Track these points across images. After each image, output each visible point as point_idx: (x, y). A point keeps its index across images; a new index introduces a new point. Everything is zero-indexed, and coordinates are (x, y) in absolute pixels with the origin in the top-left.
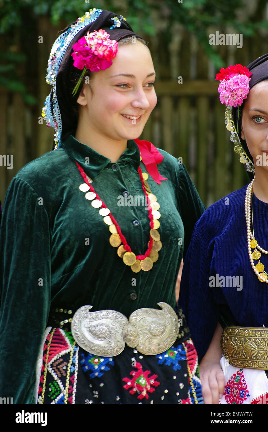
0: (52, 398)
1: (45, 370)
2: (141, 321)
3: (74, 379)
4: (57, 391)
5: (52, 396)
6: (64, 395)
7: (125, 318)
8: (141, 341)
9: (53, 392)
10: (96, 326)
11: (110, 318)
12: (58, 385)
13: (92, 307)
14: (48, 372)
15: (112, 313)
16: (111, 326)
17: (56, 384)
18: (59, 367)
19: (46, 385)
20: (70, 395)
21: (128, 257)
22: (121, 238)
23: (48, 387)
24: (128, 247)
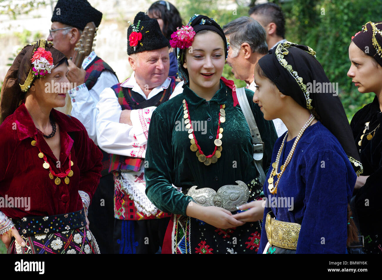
0: (181, 237)
1: (177, 222)
2: (224, 193)
3: (189, 227)
4: (182, 234)
5: (181, 236)
6: (185, 236)
7: (215, 192)
8: (224, 204)
9: (181, 234)
10: (199, 197)
11: (207, 192)
12: (183, 230)
13: (197, 186)
14: (178, 222)
15: (208, 189)
16: (207, 197)
17: (182, 230)
18: (183, 220)
19: (178, 230)
20: (187, 236)
21: (201, 157)
22: (198, 147)
23: (179, 231)
24: (202, 151)
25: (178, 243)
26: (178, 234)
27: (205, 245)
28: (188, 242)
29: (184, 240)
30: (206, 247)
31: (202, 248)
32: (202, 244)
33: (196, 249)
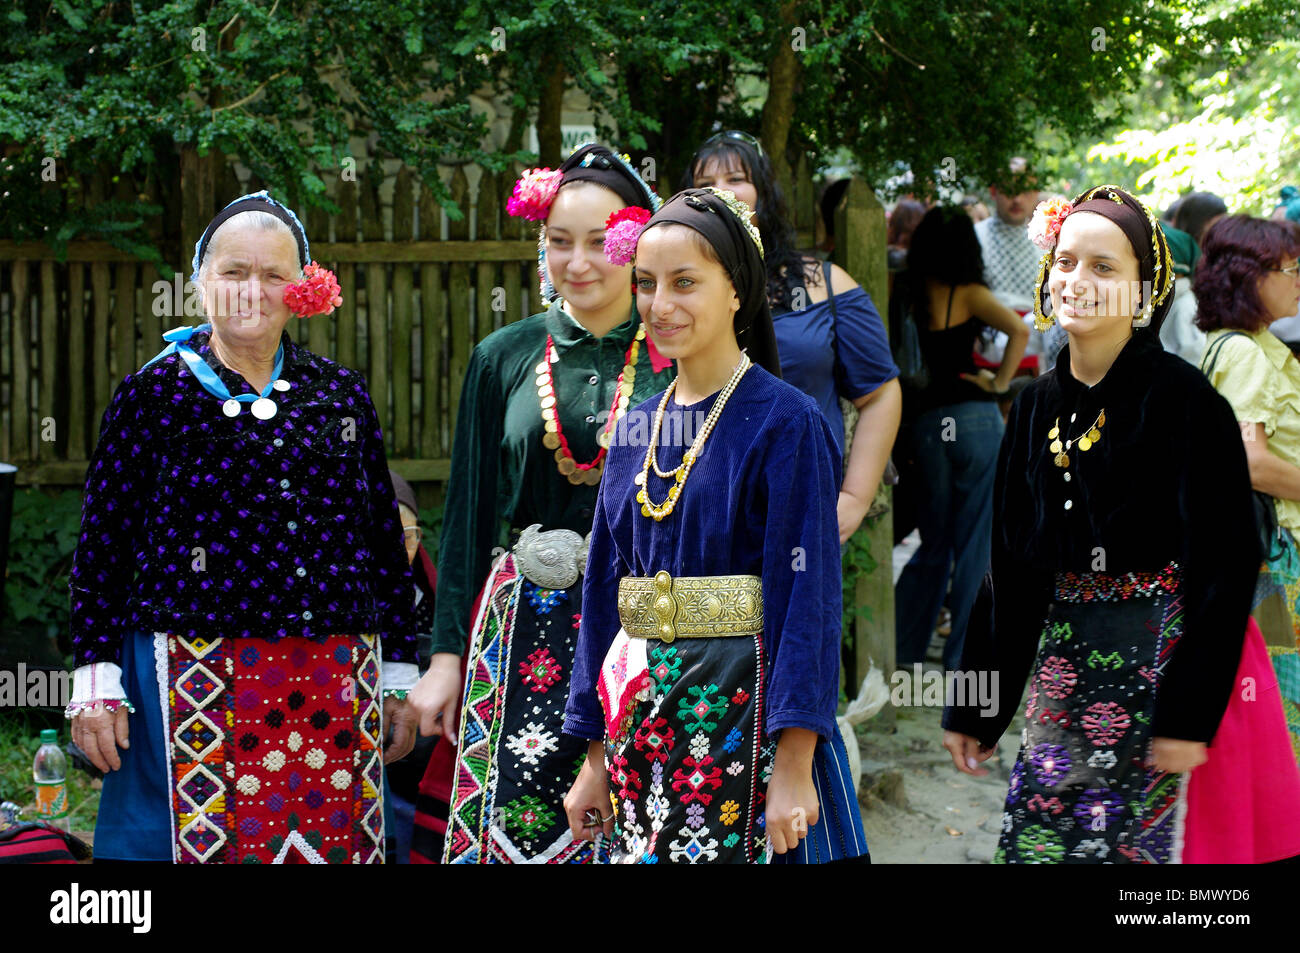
0: (491, 637)
1: (489, 604)
3: (512, 614)
4: (495, 630)
5: (491, 635)
6: (501, 635)
7: (580, 539)
9: (492, 630)
10: (544, 550)
11: (561, 540)
12: (497, 621)
13: (541, 526)
14: (491, 606)
17: (495, 621)
18: (500, 599)
20: (506, 633)
21: (565, 464)
22: (560, 439)
23: (489, 624)
24: (568, 451)
25: (483, 649)
26: (487, 631)
27: (547, 657)
28: (505, 644)
29: (496, 644)
30: (547, 662)
31: (536, 665)
32: (538, 657)
33: (522, 664)
